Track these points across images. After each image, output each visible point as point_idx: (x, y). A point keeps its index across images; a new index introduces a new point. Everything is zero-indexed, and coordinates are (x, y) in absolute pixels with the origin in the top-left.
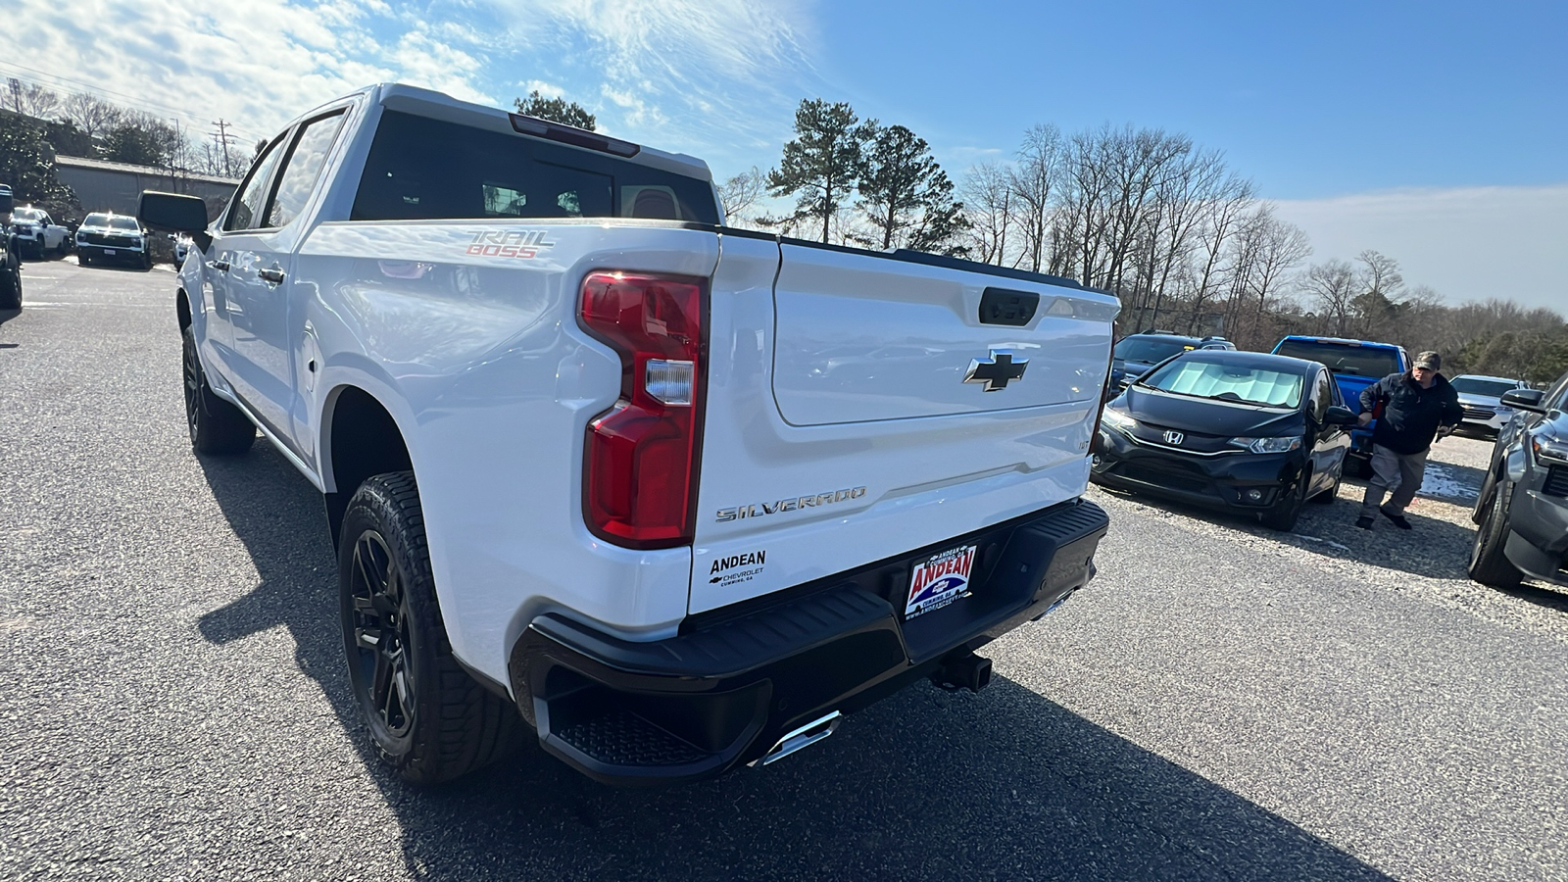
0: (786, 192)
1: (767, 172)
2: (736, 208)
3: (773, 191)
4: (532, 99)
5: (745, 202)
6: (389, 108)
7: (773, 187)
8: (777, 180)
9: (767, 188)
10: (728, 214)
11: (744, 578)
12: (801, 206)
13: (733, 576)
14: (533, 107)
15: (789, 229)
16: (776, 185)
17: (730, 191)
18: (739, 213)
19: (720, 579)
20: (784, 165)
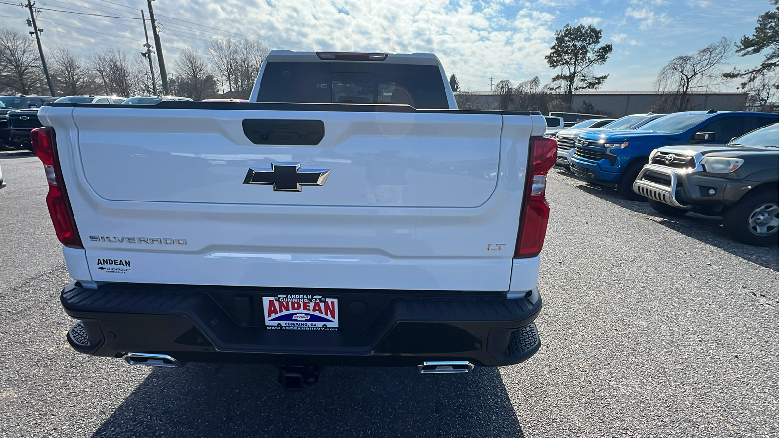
0: (756, 51)
1: (738, 39)
2: (703, 69)
3: (743, 52)
4: (565, 29)
5: (711, 64)
6: (269, 61)
7: (743, 49)
8: (747, 43)
9: (737, 51)
10: (695, 74)
11: (120, 271)
12: (769, 59)
13: (112, 269)
14: (565, 33)
15: (754, 78)
16: (747, 47)
17: (699, 58)
18: (704, 72)
19: (105, 268)
20: (757, 31)
